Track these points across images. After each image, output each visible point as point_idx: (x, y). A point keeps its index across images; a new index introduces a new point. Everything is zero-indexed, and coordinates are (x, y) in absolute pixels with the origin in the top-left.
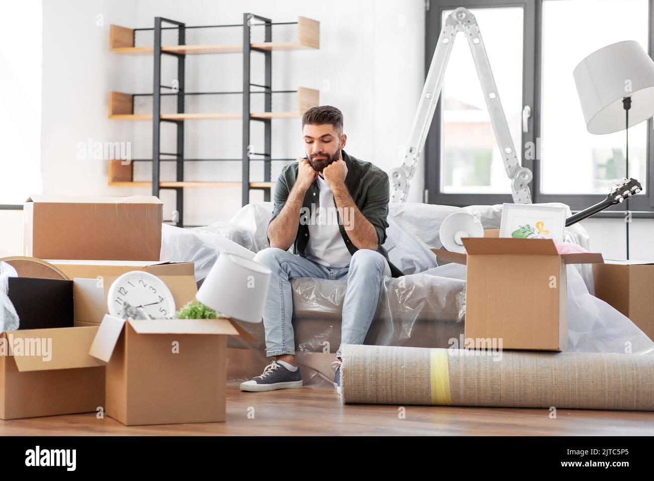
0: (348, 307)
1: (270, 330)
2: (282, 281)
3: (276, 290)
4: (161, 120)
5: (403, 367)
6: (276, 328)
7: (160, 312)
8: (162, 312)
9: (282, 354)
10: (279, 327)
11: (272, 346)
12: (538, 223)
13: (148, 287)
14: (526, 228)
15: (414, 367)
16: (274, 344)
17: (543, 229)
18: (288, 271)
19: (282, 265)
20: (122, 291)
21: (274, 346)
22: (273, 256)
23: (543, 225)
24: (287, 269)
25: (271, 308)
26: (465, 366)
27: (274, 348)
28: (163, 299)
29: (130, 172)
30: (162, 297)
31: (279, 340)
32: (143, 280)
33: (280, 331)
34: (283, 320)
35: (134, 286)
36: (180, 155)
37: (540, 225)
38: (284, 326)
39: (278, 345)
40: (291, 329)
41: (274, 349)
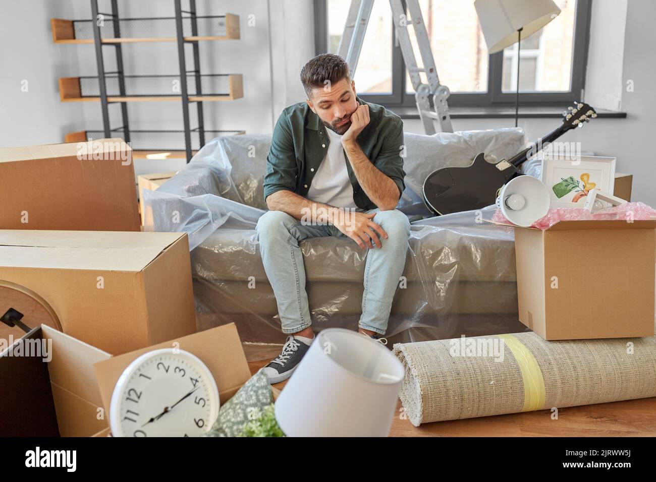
0: (374, 276)
1: (285, 306)
2: (293, 250)
3: (289, 261)
4: (102, 44)
5: (492, 383)
6: (292, 303)
7: (196, 405)
8: (198, 403)
9: (301, 330)
10: (295, 301)
11: (289, 322)
12: (583, 175)
13: (171, 370)
14: (569, 180)
15: (504, 380)
16: (291, 320)
17: (589, 182)
18: (297, 236)
19: (291, 231)
20: (134, 397)
21: (292, 322)
22: (282, 223)
23: (588, 176)
24: (295, 234)
25: (284, 281)
26: (560, 370)
27: (293, 324)
28: (197, 381)
29: (78, 87)
30: (195, 378)
31: (297, 316)
32: (162, 362)
33: (296, 304)
34: (299, 292)
35: (150, 378)
36: (120, 72)
37: (585, 178)
38: (299, 298)
39: (296, 320)
40: (305, 298)
41: (293, 326)
